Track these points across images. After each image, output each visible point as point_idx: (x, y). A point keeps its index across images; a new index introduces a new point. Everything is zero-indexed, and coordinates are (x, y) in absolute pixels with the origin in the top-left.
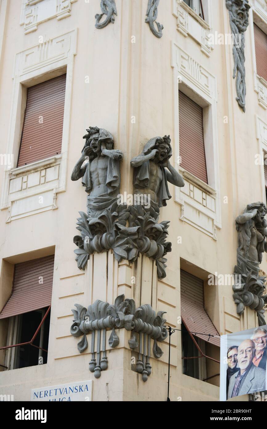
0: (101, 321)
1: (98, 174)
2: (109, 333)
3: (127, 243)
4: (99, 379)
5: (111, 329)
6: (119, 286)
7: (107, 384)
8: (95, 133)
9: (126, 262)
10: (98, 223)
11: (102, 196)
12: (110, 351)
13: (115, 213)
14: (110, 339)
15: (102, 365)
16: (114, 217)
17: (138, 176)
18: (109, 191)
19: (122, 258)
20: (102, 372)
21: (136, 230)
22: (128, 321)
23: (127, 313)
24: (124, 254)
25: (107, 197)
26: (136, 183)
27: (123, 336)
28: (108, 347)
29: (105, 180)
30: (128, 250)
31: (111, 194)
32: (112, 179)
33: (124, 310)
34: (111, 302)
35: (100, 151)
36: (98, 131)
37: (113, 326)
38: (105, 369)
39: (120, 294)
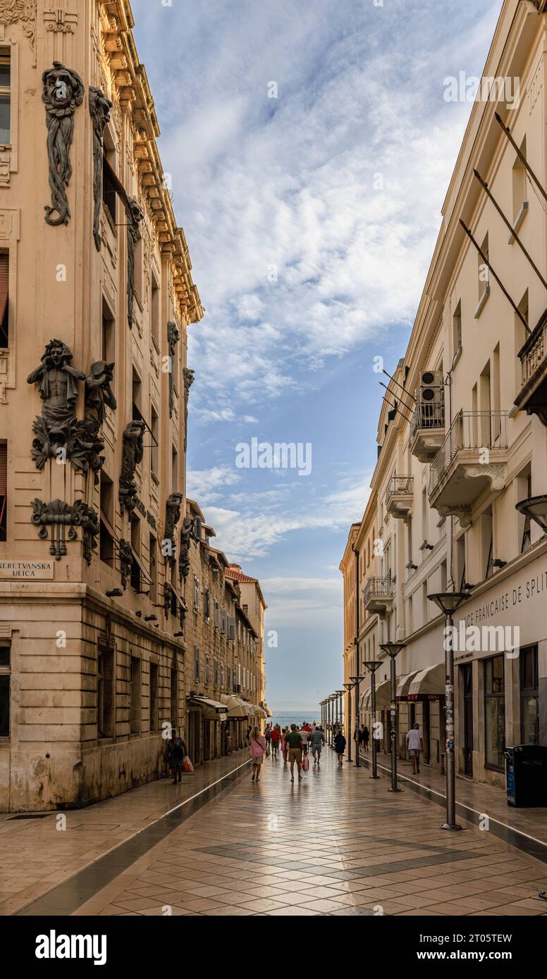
0: (62, 517)
1: (56, 385)
2: (68, 528)
3: (83, 456)
4: (60, 562)
5: (68, 524)
6: (75, 491)
7: (67, 566)
8: (59, 347)
9: (81, 472)
10: (60, 434)
11: (62, 408)
12: (68, 541)
13: (74, 428)
14: (69, 533)
15: (62, 551)
16: (74, 431)
17: (91, 397)
18: (68, 406)
19: (79, 468)
20: (62, 557)
21: (91, 447)
22: (86, 521)
23: (84, 514)
24: (81, 466)
25: (65, 410)
26: (88, 402)
27: (79, 531)
28: (67, 538)
29: (65, 394)
30: (83, 462)
31: (70, 409)
32: (74, 396)
33: (82, 511)
34: (70, 503)
35: (62, 365)
36: (61, 345)
37: (72, 523)
38: (65, 554)
39: (77, 499)
